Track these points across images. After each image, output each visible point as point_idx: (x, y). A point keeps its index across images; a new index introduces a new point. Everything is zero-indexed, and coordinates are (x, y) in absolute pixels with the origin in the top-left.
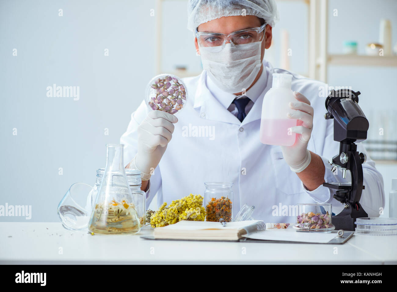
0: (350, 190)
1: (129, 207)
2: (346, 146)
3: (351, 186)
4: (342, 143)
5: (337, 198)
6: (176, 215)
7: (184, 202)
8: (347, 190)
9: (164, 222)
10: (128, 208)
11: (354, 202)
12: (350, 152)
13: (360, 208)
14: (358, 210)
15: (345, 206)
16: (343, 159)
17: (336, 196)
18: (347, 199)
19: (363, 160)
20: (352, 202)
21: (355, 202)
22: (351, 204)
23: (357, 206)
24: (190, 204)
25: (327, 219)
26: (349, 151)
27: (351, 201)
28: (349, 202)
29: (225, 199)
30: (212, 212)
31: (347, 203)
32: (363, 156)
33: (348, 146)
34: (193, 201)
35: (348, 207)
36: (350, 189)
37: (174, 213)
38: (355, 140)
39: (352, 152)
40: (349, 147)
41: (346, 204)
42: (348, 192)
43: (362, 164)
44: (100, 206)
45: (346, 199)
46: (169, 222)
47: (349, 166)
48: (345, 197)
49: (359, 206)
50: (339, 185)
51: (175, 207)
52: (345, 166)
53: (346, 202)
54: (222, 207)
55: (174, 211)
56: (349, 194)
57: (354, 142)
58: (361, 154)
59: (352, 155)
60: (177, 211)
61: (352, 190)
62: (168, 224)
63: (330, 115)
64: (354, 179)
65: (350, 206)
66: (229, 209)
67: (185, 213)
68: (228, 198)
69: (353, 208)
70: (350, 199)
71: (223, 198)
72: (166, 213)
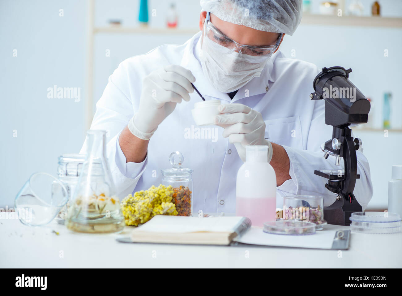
0: (343, 180)
2: (340, 130)
3: (344, 175)
4: (335, 127)
5: (329, 187)
8: (340, 180)
11: (347, 192)
12: (343, 138)
13: (353, 200)
14: (351, 202)
15: (337, 197)
16: (335, 145)
18: (340, 190)
19: (357, 147)
20: (345, 193)
22: (343, 194)
23: (350, 197)
25: (319, 214)
26: (342, 136)
27: (343, 192)
29: (185, 189)
31: (340, 194)
32: (359, 142)
33: (341, 130)
35: (340, 199)
36: (343, 178)
37: (148, 207)
38: (349, 125)
39: (345, 137)
40: (342, 132)
41: (338, 195)
42: (341, 181)
43: (356, 151)
45: (338, 190)
47: (342, 153)
48: (338, 187)
49: (353, 197)
50: (331, 174)
52: (337, 152)
53: (339, 192)
55: (148, 205)
56: (341, 183)
57: (349, 127)
58: (357, 139)
59: (345, 140)
60: (150, 204)
61: (346, 179)
62: (140, 220)
63: (320, 96)
64: (347, 167)
65: (343, 197)
66: (189, 199)
67: (160, 206)
68: (188, 188)
69: (346, 200)
70: (343, 189)
71: (183, 187)
72: (139, 208)
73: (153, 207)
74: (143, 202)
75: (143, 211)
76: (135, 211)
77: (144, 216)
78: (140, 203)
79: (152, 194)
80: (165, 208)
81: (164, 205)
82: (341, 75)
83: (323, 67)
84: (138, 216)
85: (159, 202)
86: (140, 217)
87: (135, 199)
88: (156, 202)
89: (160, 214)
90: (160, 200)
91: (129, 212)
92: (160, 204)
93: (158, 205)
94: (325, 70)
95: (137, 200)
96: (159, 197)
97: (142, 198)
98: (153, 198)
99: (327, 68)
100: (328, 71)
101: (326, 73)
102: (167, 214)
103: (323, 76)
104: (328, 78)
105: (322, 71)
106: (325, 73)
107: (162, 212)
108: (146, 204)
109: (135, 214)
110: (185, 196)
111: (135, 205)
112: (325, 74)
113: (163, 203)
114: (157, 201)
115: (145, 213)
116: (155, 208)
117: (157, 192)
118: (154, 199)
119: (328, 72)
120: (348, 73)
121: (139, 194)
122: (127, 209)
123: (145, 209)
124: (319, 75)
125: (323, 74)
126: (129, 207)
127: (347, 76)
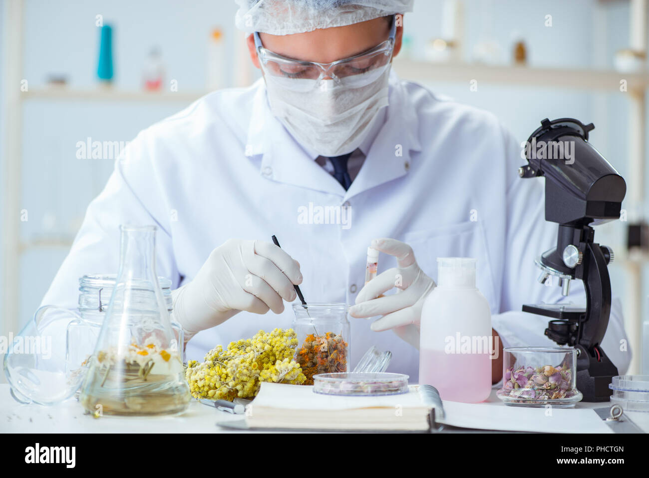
0: (583, 320)
1: (171, 358)
2: (573, 231)
3: (585, 311)
4: (562, 226)
5: (553, 335)
6: (253, 371)
7: (267, 347)
9: (227, 386)
10: (170, 360)
11: (592, 344)
12: (584, 245)
13: (603, 356)
14: (600, 361)
16: (571, 258)
17: (550, 332)
18: (574, 339)
19: (608, 260)
20: (588, 343)
21: (594, 344)
22: (585, 346)
23: (596, 352)
24: (280, 349)
28: (579, 343)
29: (336, 338)
30: (309, 364)
32: (608, 253)
33: (578, 231)
34: (284, 344)
36: (583, 317)
37: (250, 368)
38: (591, 221)
39: (587, 244)
40: (580, 234)
41: (576, 348)
44: (109, 355)
45: (571, 338)
46: (239, 387)
47: (580, 272)
49: (600, 351)
50: (561, 310)
51: (251, 355)
52: (572, 272)
53: (573, 342)
54: (330, 354)
55: (250, 364)
57: (590, 225)
58: (604, 248)
59: (587, 250)
60: (255, 363)
61: (587, 320)
62: (237, 391)
63: (537, 170)
64: (591, 298)
65: (585, 351)
66: (344, 357)
67: (272, 368)
68: (341, 336)
69: (591, 356)
70: (581, 337)
71: (332, 335)
72: (235, 369)
73: (261, 368)
74: (241, 358)
75: (242, 374)
76: (227, 375)
77: (244, 383)
78: (237, 361)
79: (259, 345)
80: (281, 371)
81: (279, 365)
82: (576, 134)
83: (543, 118)
84: (231, 384)
85: (272, 358)
86: (236, 385)
87: (228, 353)
88: (266, 359)
89: (273, 382)
90: (274, 355)
91: (216, 377)
92: (274, 364)
93: (270, 364)
94: (546, 123)
95: (232, 354)
96: (272, 351)
97: (242, 351)
98: (262, 351)
99: (550, 120)
100: (552, 126)
101: (548, 130)
102: (284, 381)
103: (543, 134)
104: (551, 138)
105: (541, 125)
106: (547, 128)
107: (275, 378)
108: (248, 360)
109: (228, 380)
110: (335, 351)
111: (227, 363)
112: (547, 132)
113: (278, 362)
114: (268, 356)
115: (245, 378)
116: (264, 371)
117: (269, 342)
118: (261, 353)
119: (551, 129)
120: (588, 131)
121: (236, 346)
122: (212, 372)
123: (245, 371)
124: (537, 132)
125: (543, 132)
126: (217, 368)
127: (585, 137)
